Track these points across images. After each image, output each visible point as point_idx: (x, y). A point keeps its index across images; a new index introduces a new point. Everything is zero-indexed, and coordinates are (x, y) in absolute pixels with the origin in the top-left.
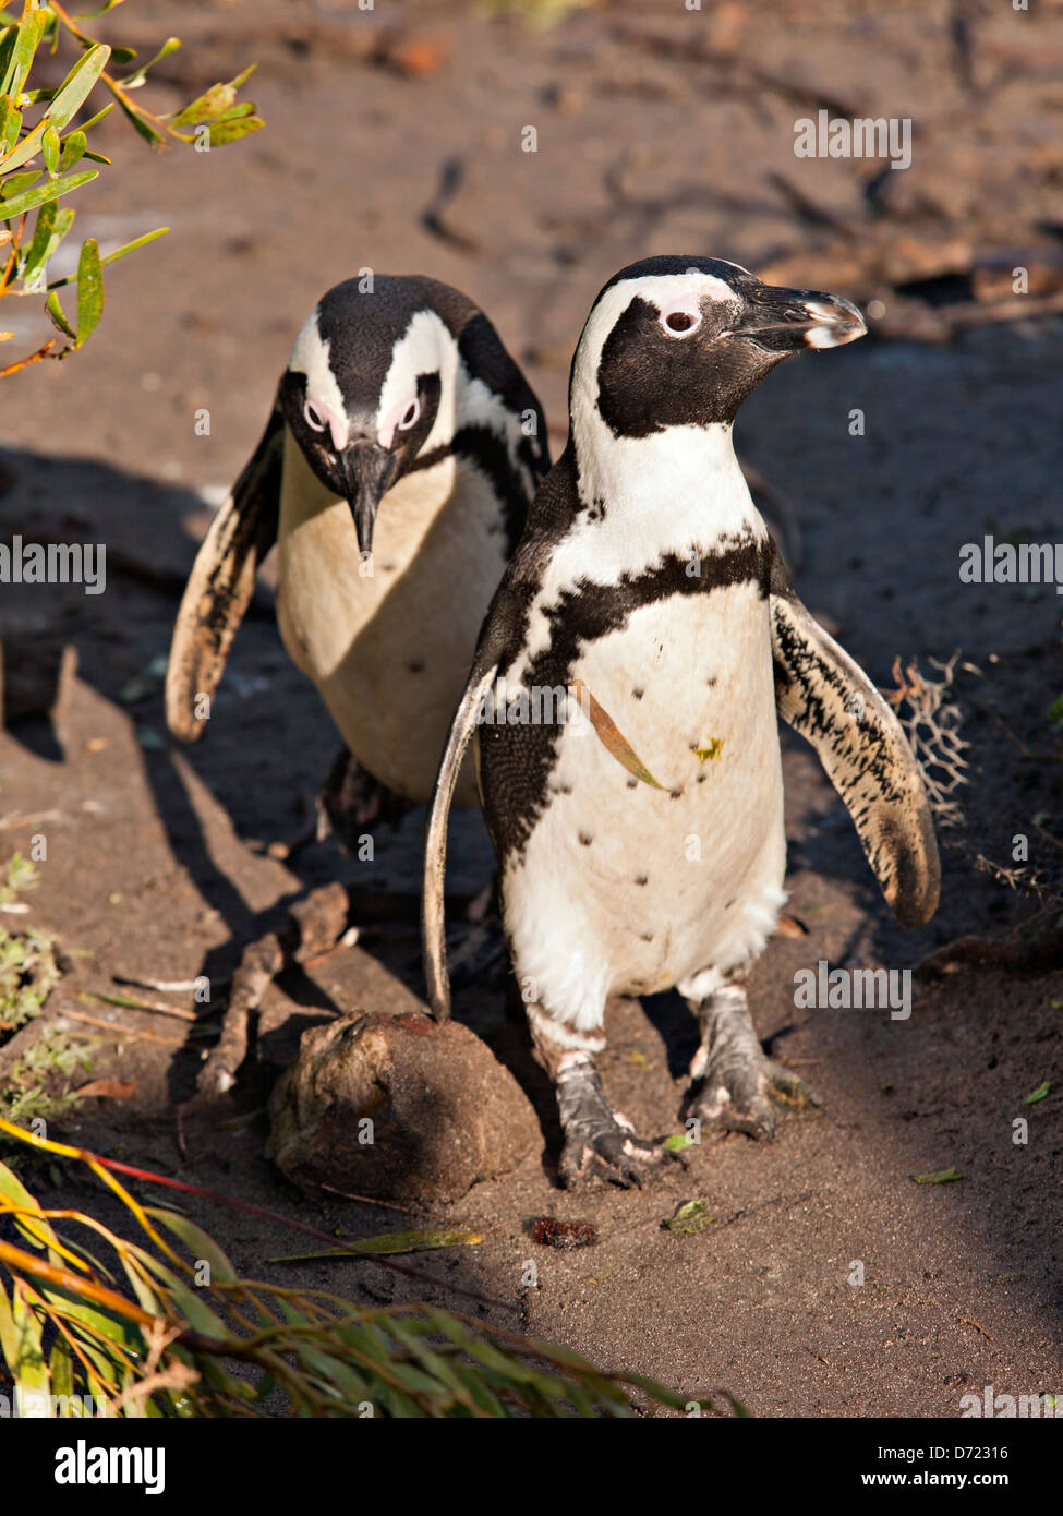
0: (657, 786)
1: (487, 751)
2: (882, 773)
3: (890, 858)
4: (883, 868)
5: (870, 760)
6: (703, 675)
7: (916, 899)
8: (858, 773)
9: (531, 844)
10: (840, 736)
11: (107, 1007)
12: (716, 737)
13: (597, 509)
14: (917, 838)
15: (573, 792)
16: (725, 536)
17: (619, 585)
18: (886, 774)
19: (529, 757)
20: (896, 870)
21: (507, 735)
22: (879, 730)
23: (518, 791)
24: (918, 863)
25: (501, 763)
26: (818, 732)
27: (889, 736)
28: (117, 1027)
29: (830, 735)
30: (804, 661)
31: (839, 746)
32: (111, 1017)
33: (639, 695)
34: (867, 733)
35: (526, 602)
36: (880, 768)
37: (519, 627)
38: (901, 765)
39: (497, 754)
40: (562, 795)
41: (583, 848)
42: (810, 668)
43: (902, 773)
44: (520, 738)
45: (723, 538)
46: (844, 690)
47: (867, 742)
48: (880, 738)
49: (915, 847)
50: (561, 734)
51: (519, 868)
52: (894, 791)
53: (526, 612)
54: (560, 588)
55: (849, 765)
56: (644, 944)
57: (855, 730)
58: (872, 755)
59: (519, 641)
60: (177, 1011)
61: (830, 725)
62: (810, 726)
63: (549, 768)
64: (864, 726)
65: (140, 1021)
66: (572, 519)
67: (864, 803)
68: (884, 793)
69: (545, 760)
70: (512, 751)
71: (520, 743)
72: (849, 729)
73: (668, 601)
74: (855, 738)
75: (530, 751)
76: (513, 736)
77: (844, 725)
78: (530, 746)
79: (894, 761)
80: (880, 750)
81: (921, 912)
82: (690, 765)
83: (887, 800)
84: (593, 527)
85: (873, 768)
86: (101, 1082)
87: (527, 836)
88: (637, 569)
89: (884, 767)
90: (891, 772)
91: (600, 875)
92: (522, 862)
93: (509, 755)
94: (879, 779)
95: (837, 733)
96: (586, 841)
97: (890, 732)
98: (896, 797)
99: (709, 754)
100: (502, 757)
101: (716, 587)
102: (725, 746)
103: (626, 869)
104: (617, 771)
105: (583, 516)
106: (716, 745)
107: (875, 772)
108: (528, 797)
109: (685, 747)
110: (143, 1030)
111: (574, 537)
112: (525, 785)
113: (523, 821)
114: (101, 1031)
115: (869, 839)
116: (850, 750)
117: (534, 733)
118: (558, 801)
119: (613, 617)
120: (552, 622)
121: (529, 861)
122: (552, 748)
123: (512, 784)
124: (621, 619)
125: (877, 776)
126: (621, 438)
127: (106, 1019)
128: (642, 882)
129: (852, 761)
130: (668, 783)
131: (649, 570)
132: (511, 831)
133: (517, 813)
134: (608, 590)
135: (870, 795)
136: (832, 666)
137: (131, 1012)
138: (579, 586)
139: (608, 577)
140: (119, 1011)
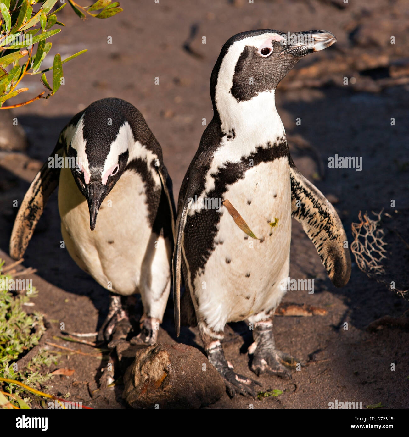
0: (255, 238)
1: (188, 232)
2: (329, 229)
3: (331, 262)
4: (328, 266)
5: (324, 225)
6: (272, 193)
7: (342, 276)
8: (319, 231)
9: (207, 265)
10: (311, 218)
11: (63, 342)
12: (276, 217)
13: (231, 134)
14: (343, 253)
15: (224, 243)
16: (279, 138)
17: (241, 161)
18: (331, 230)
19: (206, 232)
20: (334, 266)
21: (197, 225)
22: (328, 213)
23: (201, 246)
24: (343, 262)
25: (194, 236)
26: (302, 217)
27: (332, 215)
28: (67, 349)
29: (307, 218)
30: (298, 190)
31: (311, 221)
32: (65, 345)
33: (249, 203)
34: (323, 215)
35: (205, 173)
36: (328, 228)
37: (202, 182)
38: (336, 225)
39: (192, 233)
40: (219, 245)
41: (227, 265)
42: (300, 193)
43: (337, 229)
44: (202, 225)
45: (278, 139)
46: (314, 199)
47: (323, 218)
48: (328, 216)
49: (342, 256)
50: (219, 221)
51: (202, 275)
52: (334, 236)
53: (205, 177)
54: (218, 167)
55: (315, 228)
56: (246, 300)
57: (318, 214)
58: (325, 223)
59: (202, 187)
60: (90, 343)
61: (307, 213)
62: (299, 215)
63: (215, 235)
64: (321, 213)
65: (76, 347)
66: (220, 140)
67: (321, 242)
68: (329, 237)
69: (213, 232)
70: (199, 230)
71: (202, 227)
72: (316, 215)
73: (259, 165)
74: (318, 217)
75: (207, 229)
76: (199, 225)
77: (313, 213)
78: (206, 228)
79: (334, 224)
80: (328, 221)
81: (344, 281)
82: (267, 228)
83: (330, 240)
84: (230, 142)
85: (325, 228)
86: (61, 369)
87: (205, 262)
88: (247, 154)
89: (330, 227)
90: (332, 229)
91: (233, 274)
92: (203, 273)
93: (198, 232)
94: (327, 232)
95: (310, 216)
96: (228, 262)
97: (332, 213)
98: (335, 238)
99: (274, 224)
100: (194, 233)
101: (275, 158)
102: (279, 221)
103: (243, 272)
104: (241, 233)
105: (225, 139)
106: (276, 221)
107: (326, 229)
108: (206, 247)
109: (266, 222)
110: (77, 350)
111: (221, 147)
112: (204, 243)
113: (204, 257)
114: (61, 350)
115: (323, 256)
116: (316, 222)
117: (208, 222)
118: (218, 247)
119: (239, 174)
120: (215, 179)
121: (206, 272)
122: (215, 227)
123: (199, 243)
124: (242, 174)
125: (327, 231)
126: (241, 102)
127: (63, 346)
128: (248, 276)
129: (316, 226)
130: (259, 236)
131: (252, 154)
132: (198, 261)
133: (201, 254)
134: (236, 164)
135: (323, 239)
136: (309, 191)
137: (72, 343)
138: (225, 165)
139: (236, 159)
140: (68, 343)
